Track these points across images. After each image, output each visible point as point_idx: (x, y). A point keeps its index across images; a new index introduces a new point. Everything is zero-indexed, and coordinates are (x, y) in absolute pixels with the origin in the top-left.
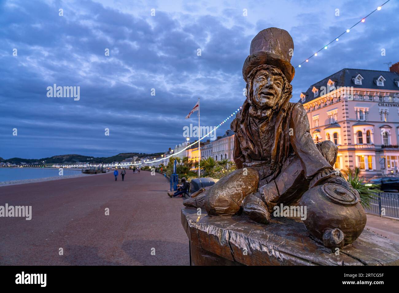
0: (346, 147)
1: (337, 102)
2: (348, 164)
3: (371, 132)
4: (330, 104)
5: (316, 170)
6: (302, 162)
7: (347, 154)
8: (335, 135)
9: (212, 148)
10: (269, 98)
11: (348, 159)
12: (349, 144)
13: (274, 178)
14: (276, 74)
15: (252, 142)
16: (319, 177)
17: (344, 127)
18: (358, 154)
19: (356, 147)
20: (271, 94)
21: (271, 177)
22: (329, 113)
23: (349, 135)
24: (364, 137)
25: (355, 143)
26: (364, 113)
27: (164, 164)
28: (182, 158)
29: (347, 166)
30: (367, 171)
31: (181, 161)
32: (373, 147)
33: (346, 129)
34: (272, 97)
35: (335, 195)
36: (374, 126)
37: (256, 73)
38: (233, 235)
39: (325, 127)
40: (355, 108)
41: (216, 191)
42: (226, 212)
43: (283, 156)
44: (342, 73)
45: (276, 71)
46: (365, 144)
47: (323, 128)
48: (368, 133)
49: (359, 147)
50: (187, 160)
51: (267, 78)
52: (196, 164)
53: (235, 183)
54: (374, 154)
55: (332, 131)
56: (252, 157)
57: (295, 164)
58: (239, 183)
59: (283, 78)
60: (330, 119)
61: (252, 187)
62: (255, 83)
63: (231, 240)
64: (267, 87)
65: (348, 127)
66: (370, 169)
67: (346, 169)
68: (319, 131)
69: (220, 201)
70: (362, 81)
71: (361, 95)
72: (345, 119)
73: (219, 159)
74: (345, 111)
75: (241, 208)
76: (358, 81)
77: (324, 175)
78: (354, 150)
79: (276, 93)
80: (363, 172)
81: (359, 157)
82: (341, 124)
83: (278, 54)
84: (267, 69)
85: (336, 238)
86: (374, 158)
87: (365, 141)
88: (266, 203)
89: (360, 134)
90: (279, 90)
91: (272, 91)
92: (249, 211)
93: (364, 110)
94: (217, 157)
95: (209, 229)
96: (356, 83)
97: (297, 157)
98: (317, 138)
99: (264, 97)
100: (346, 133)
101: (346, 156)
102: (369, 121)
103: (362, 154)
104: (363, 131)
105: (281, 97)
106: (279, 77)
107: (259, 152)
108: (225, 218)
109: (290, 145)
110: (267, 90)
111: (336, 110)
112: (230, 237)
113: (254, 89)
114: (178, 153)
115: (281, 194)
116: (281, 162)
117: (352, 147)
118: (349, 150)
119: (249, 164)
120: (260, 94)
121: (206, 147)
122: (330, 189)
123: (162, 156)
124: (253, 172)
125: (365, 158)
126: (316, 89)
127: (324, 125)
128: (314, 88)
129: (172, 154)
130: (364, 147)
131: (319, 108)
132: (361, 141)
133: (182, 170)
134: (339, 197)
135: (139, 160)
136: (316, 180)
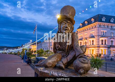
0: (97, 46)
1: (95, 28)
2: (97, 52)
3: (107, 40)
4: (92, 29)
5: (79, 54)
6: (75, 52)
7: (97, 48)
8: (93, 41)
9: (41, 45)
10: (66, 31)
11: (97, 50)
12: (98, 45)
13: (66, 57)
14: (69, 23)
15: (60, 45)
16: (80, 56)
17: (97, 38)
18: (101, 48)
19: (100, 46)
20: (67, 30)
21: (65, 56)
22: (91, 32)
23: (98, 41)
24: (104, 42)
25: (100, 44)
26: (105, 33)
27: (20, 51)
28: (28, 49)
29: (96, 53)
30: (104, 55)
31: (28, 50)
32: (107, 46)
33: (97, 39)
34: (67, 31)
35: (83, 61)
36: (108, 38)
37: (62, 22)
38: (53, 72)
39: (89, 38)
40: (101, 30)
41: (48, 60)
42: (51, 67)
43: (69, 50)
44: (97, 16)
45: (69, 22)
46: (104, 45)
47: (88, 38)
48: (105, 41)
49: (101, 46)
50: (31, 50)
51: (66, 24)
52: (35, 52)
53: (54, 58)
54: (107, 49)
55: (91, 39)
56: (59, 50)
57: (73, 52)
58: (55, 58)
59: (71, 24)
60: (91, 35)
61: (59, 59)
62: (61, 25)
63: (53, 74)
64: (65, 27)
65: (98, 38)
66: (105, 54)
67: (96, 54)
68: (86, 39)
69: (49, 63)
70: (105, 20)
71: (104, 26)
72: (97, 35)
73: (45, 50)
74: (97, 32)
75: (56, 66)
76: (103, 19)
77: (81, 55)
78: (100, 47)
79: (68, 29)
80: (102, 56)
81: (101, 50)
82: (95, 37)
83: (70, 16)
84: (66, 21)
85: (81, 71)
86: (107, 50)
87: (104, 44)
88: (64, 64)
89: (102, 41)
90: (70, 28)
91: (67, 29)
92: (58, 66)
93: (105, 32)
94: (44, 49)
95: (46, 71)
96: (102, 21)
97: (74, 50)
98: (86, 42)
99: (64, 30)
100: (97, 40)
101: (96, 49)
102: (106, 36)
103: (103, 49)
104: (104, 40)
105: (70, 31)
106: (70, 24)
107: (62, 48)
108: (51, 68)
109: (72, 46)
110: (65, 28)
111: (94, 31)
112: (52, 73)
113: (61, 27)
114: (26, 47)
115: (68, 61)
116: (69, 52)
117: (99, 46)
118: (98, 47)
119: (58, 52)
120: (63, 29)
121: (39, 44)
122: (81, 59)
123: (19, 48)
124: (60, 54)
125: (103, 50)
126: (87, 22)
127: (89, 37)
128: (86, 21)
129: (23, 47)
130: (103, 46)
131: (87, 30)
132: (102, 44)
133: (29, 54)
134: (84, 61)
135: (7, 50)
136: (79, 57)
